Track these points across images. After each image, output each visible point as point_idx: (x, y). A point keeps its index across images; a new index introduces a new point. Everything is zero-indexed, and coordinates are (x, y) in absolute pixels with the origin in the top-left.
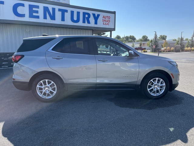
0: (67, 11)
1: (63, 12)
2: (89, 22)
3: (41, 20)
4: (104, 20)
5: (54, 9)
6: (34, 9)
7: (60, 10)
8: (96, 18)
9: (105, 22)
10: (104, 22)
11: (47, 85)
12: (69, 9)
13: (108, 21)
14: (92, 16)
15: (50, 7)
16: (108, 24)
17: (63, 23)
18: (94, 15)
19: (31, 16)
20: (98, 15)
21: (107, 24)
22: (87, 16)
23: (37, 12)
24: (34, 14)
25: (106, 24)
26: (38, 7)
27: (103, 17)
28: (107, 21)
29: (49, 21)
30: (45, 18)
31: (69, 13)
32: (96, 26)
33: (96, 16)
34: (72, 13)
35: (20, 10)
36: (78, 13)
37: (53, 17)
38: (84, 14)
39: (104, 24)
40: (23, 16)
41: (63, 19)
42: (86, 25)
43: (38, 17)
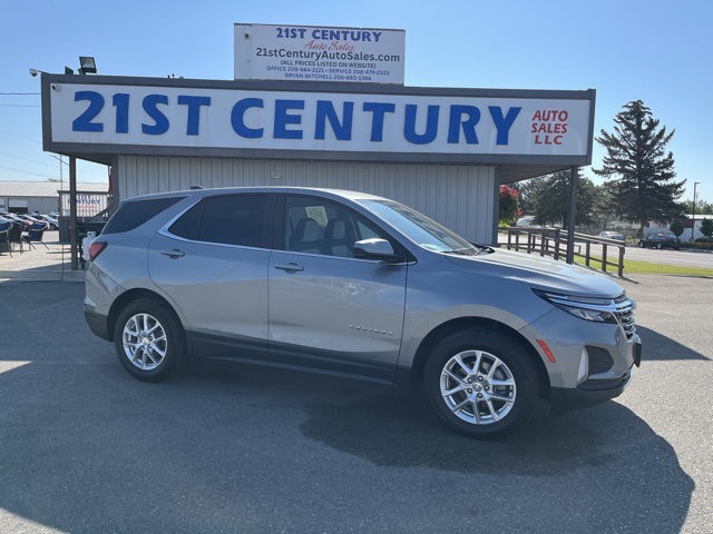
0: (391, 108)
1: (379, 111)
2: (472, 139)
3: (308, 143)
4: (538, 127)
5: (348, 107)
6: (290, 112)
7: (367, 107)
8: (503, 123)
9: (542, 136)
10: (537, 133)
11: (146, 330)
12: (401, 102)
13: (556, 128)
14: (486, 117)
15: (338, 101)
16: (558, 140)
17: (376, 147)
18: (495, 111)
19: (280, 132)
20: (514, 112)
21: (551, 139)
22: (465, 117)
23: (297, 120)
24: (290, 127)
25: (546, 142)
26: (300, 105)
27: (536, 116)
28: (552, 129)
29: (331, 143)
30: (320, 134)
31: (400, 114)
32: (501, 150)
33: (505, 113)
34: (411, 111)
35: (251, 118)
36: (433, 112)
37: (344, 132)
38: (456, 111)
39: (537, 142)
40: (258, 133)
41: (377, 135)
42: (462, 147)
43: (298, 135)
